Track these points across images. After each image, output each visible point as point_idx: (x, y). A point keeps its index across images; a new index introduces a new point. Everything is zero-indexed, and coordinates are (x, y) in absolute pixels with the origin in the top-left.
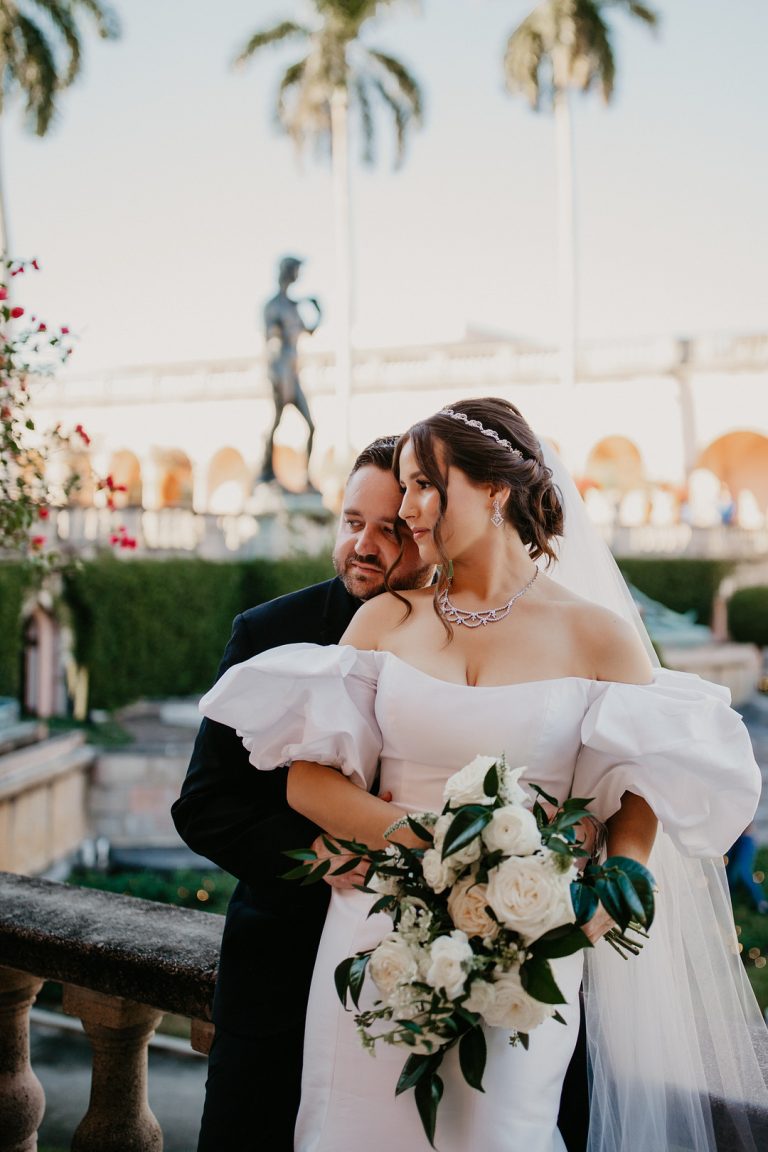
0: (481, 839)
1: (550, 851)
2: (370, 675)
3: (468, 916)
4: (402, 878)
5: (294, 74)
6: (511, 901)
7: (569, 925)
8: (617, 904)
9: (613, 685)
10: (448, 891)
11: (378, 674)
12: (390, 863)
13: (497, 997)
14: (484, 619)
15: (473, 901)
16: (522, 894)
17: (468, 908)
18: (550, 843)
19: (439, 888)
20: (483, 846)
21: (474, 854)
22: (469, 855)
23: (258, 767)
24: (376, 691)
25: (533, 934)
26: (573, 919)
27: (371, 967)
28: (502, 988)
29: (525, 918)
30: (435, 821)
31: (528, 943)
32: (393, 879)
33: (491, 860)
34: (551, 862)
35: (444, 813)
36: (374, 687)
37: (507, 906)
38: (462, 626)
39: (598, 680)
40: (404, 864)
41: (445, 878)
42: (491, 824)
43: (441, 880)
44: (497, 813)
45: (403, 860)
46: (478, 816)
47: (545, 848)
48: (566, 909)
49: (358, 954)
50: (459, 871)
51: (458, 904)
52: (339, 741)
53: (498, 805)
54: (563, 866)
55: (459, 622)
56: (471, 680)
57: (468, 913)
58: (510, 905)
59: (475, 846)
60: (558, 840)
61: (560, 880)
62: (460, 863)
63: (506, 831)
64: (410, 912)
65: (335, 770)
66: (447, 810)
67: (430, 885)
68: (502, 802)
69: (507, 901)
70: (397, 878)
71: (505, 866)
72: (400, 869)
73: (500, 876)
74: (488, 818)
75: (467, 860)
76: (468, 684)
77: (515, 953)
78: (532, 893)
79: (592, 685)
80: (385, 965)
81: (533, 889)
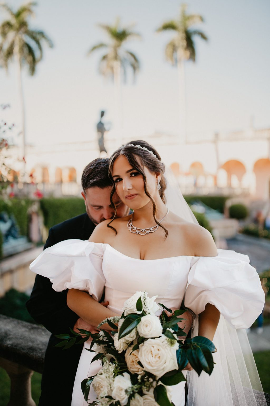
0: (136, 330)
1: (166, 337)
2: (100, 253)
3: (132, 363)
4: (106, 345)
5: (105, 58)
6: (149, 360)
7: (175, 370)
8: (196, 362)
9: (201, 257)
10: (124, 352)
11: (104, 252)
12: (101, 339)
13: (144, 403)
14: (148, 232)
15: (135, 357)
16: (154, 356)
17: (132, 360)
18: (166, 333)
19: (120, 351)
20: (137, 333)
21: (133, 337)
22: (131, 337)
23: (56, 291)
24: (103, 259)
25: (159, 374)
26: (177, 368)
27: (93, 384)
28: (146, 399)
29: (155, 368)
30: (118, 321)
31: (157, 379)
32: (102, 346)
33: (141, 340)
34: (166, 342)
35: (122, 318)
36: (102, 258)
37: (147, 362)
38: (138, 235)
39: (195, 256)
40: (107, 339)
41: (122, 347)
42: (140, 323)
43: (121, 348)
44: (143, 318)
45: (106, 338)
46: (134, 320)
47: (163, 335)
48: (174, 362)
49: (89, 377)
50: (128, 343)
51: (129, 358)
52: (86, 282)
53: (144, 314)
54: (172, 343)
55: (137, 233)
56: (142, 257)
57: (133, 362)
58: (148, 361)
59: (133, 333)
60: (169, 331)
61: (170, 350)
62: (128, 340)
63: (147, 326)
64: (106, 363)
65: (86, 292)
66: (123, 316)
67: (117, 349)
68: (145, 313)
69: (147, 360)
70: (104, 345)
71: (146, 343)
72: (105, 341)
73: (145, 347)
74: (139, 320)
75: (131, 340)
76: (141, 259)
77: (152, 383)
78: (158, 356)
79: (193, 259)
80: (98, 385)
81: (158, 354)
